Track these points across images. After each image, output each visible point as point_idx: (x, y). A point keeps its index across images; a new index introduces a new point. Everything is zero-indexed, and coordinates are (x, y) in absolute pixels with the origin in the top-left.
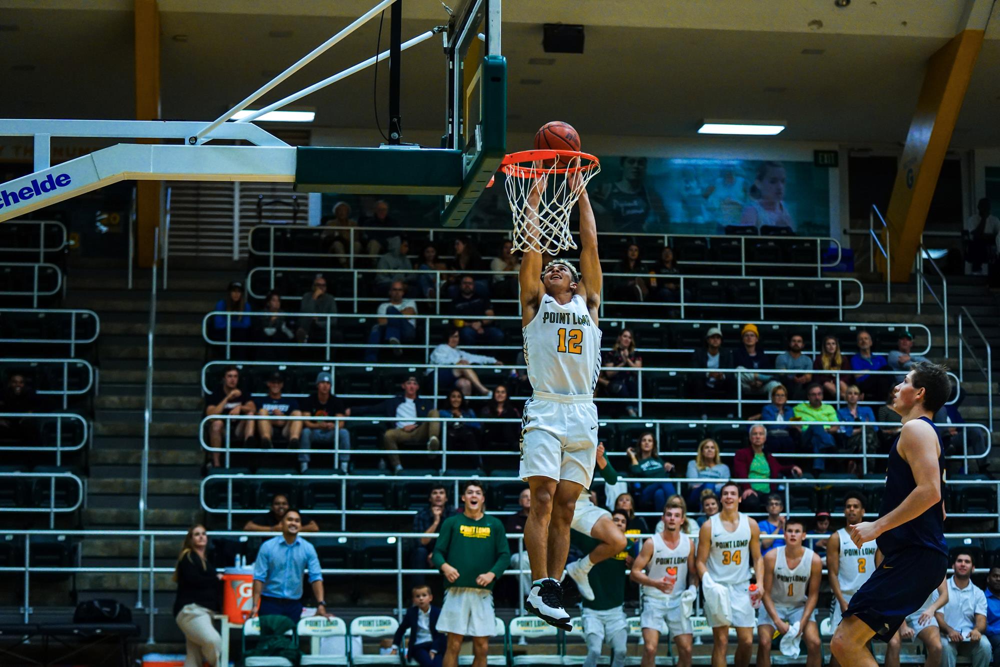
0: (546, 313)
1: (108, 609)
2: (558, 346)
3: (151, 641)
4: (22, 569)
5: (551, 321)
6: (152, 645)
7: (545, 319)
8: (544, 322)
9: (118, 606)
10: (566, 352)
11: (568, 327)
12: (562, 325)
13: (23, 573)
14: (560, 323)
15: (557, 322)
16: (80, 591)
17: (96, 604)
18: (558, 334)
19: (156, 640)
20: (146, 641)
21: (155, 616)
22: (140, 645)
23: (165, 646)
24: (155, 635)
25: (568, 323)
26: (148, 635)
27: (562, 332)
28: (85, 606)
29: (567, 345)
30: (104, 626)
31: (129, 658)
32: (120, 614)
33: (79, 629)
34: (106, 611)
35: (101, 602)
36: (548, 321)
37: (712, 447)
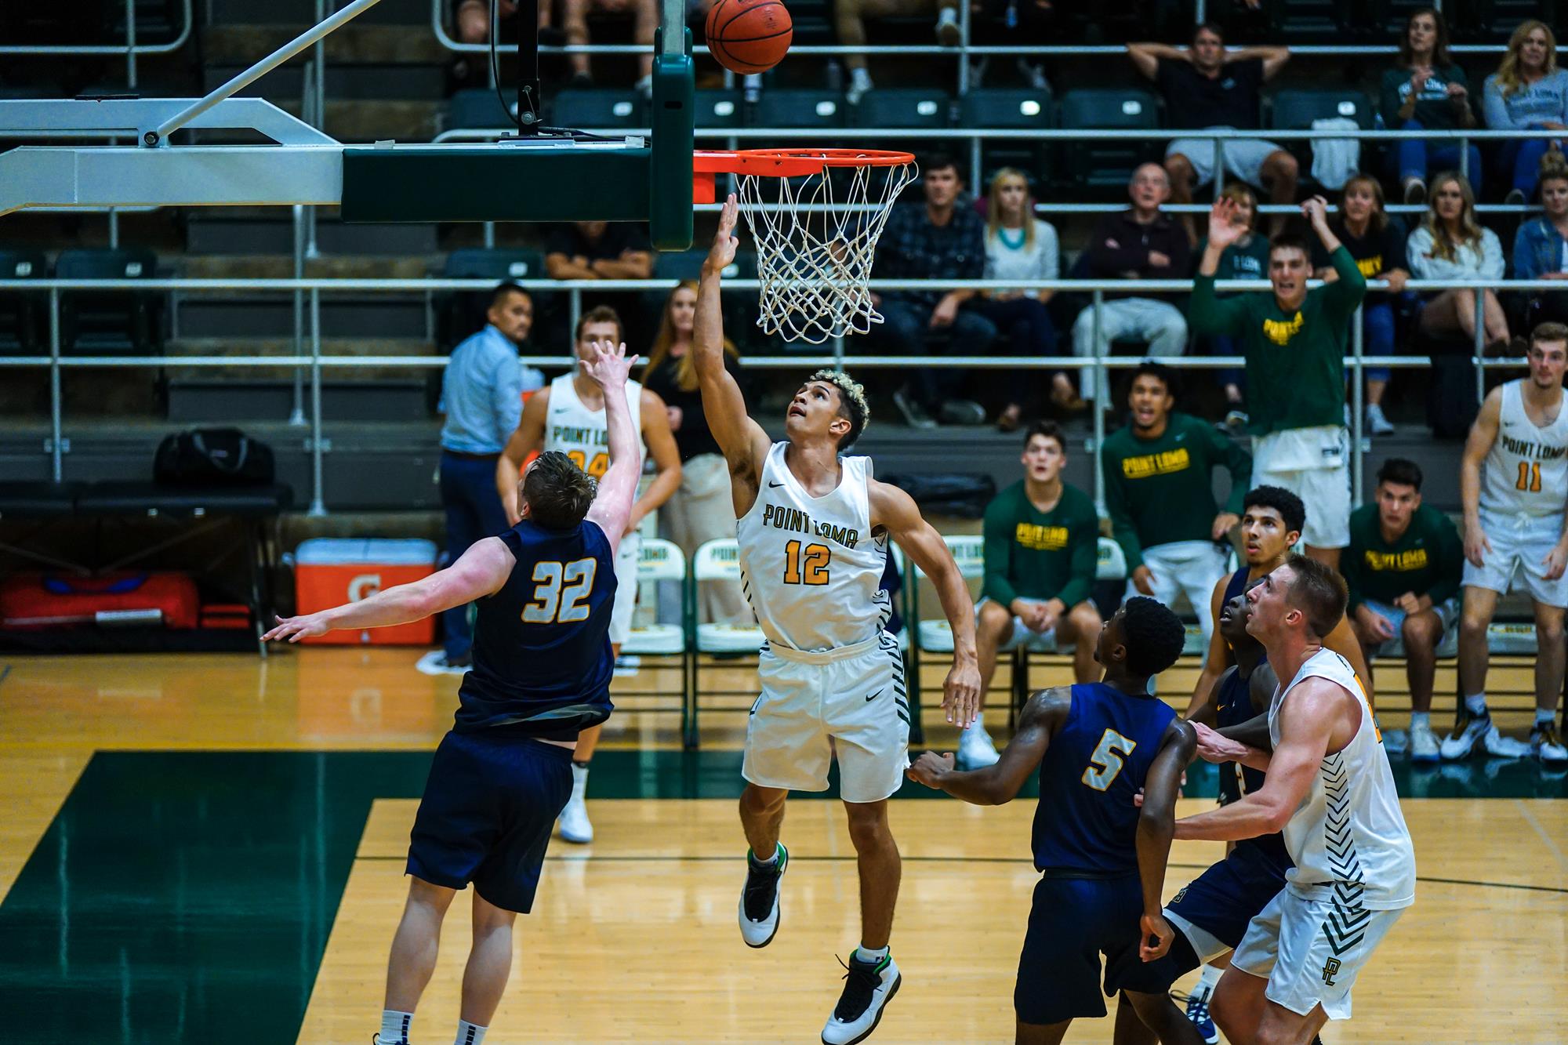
0: (769, 507)
1: (223, 454)
2: (786, 573)
3: (318, 510)
4: (46, 361)
5: (776, 525)
6: (317, 519)
7: (767, 516)
8: (765, 524)
9: (244, 444)
10: (799, 583)
11: (806, 539)
12: (795, 535)
13: (47, 370)
14: (792, 529)
15: (786, 528)
16: (173, 387)
17: (199, 442)
18: (786, 552)
19: (329, 507)
20: (306, 507)
21: (324, 455)
22: (295, 518)
23: (347, 520)
24: (325, 498)
25: (806, 531)
26: (311, 495)
27: (793, 549)
28: (175, 445)
29: (801, 570)
30: (212, 501)
31: (271, 547)
32: (247, 461)
33: (159, 508)
34: (221, 459)
35: (206, 435)
36: (771, 521)
37: (1541, 42)
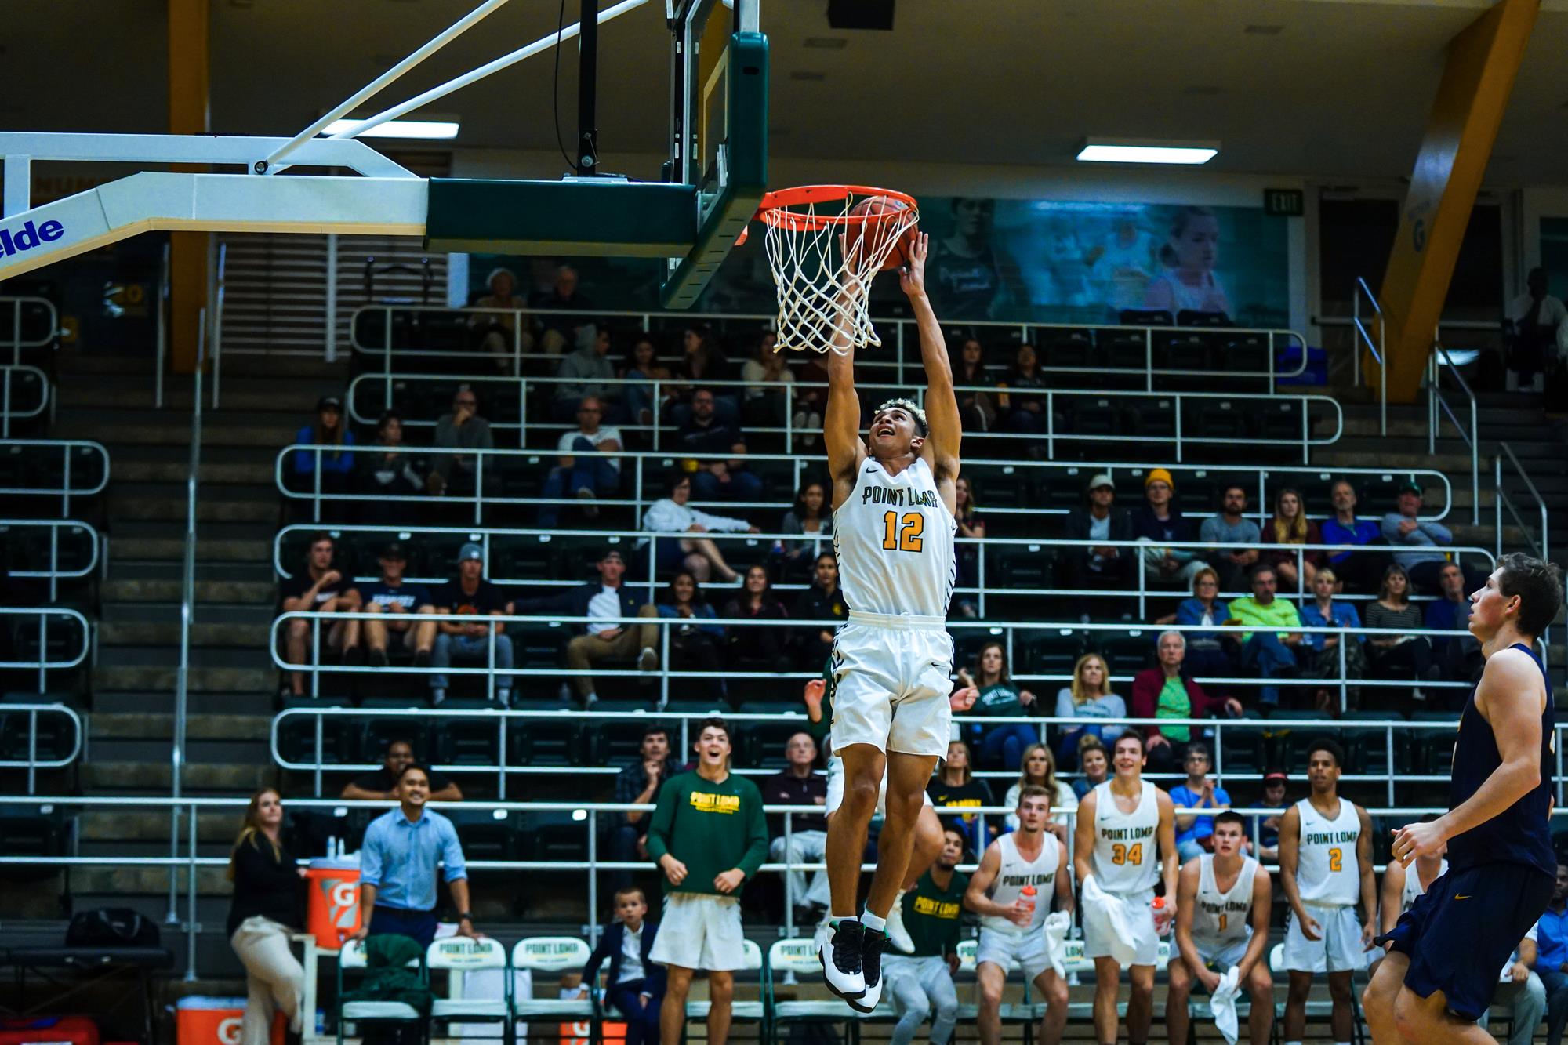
0: (867, 488)
1: (121, 925)
2: (885, 541)
3: (191, 977)
5: (874, 501)
6: (190, 983)
7: (865, 497)
8: (865, 503)
9: (138, 919)
10: (897, 550)
11: (901, 511)
12: (890, 507)
14: (888, 503)
15: (883, 502)
16: (76, 895)
17: (103, 916)
18: (884, 524)
19: (198, 975)
20: (182, 975)
21: (197, 935)
22: (174, 983)
23: (213, 983)
24: (197, 967)
25: (901, 505)
26: (186, 967)
27: (890, 521)
28: (84, 919)
30: (116, 951)
31: (155, 1003)
32: (140, 932)
33: (74, 956)
34: (119, 928)
35: (110, 912)
36: (870, 500)
37: (1098, 668)
